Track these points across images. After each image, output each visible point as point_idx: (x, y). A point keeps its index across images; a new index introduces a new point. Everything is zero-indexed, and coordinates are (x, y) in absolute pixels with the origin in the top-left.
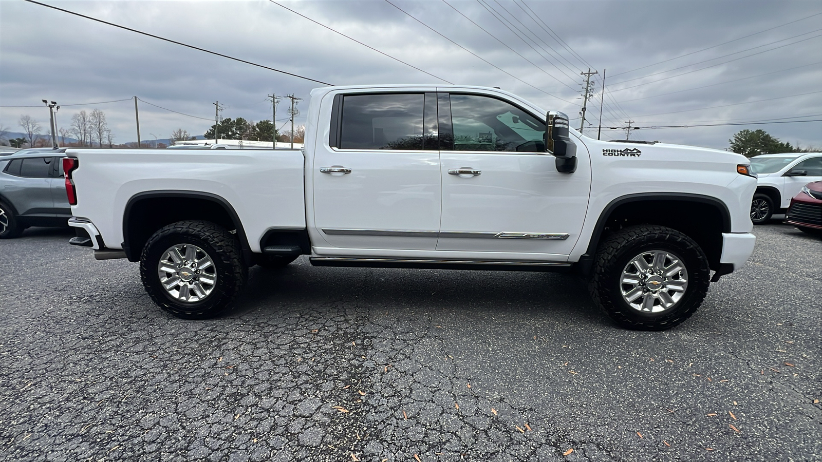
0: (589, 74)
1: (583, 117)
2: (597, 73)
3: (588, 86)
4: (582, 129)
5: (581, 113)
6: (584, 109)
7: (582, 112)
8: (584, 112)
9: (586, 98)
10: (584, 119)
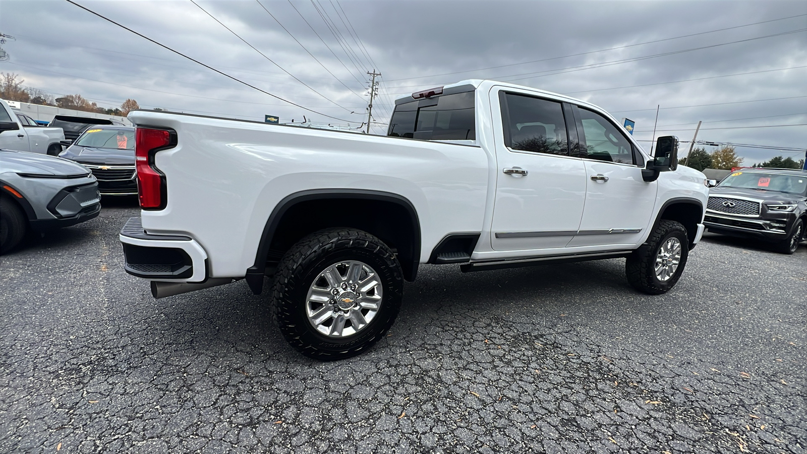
0: (374, 74)
1: (370, 113)
2: (380, 75)
3: (373, 85)
4: (369, 124)
5: (367, 109)
6: (370, 106)
7: (369, 108)
8: (370, 108)
9: (372, 96)
10: (370, 115)
